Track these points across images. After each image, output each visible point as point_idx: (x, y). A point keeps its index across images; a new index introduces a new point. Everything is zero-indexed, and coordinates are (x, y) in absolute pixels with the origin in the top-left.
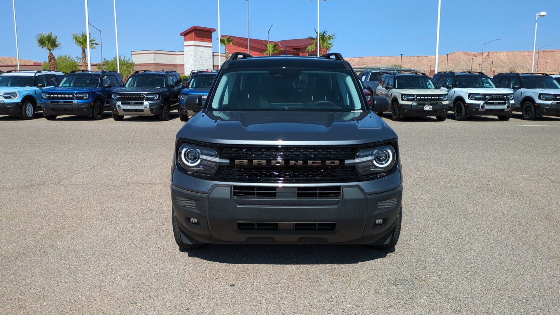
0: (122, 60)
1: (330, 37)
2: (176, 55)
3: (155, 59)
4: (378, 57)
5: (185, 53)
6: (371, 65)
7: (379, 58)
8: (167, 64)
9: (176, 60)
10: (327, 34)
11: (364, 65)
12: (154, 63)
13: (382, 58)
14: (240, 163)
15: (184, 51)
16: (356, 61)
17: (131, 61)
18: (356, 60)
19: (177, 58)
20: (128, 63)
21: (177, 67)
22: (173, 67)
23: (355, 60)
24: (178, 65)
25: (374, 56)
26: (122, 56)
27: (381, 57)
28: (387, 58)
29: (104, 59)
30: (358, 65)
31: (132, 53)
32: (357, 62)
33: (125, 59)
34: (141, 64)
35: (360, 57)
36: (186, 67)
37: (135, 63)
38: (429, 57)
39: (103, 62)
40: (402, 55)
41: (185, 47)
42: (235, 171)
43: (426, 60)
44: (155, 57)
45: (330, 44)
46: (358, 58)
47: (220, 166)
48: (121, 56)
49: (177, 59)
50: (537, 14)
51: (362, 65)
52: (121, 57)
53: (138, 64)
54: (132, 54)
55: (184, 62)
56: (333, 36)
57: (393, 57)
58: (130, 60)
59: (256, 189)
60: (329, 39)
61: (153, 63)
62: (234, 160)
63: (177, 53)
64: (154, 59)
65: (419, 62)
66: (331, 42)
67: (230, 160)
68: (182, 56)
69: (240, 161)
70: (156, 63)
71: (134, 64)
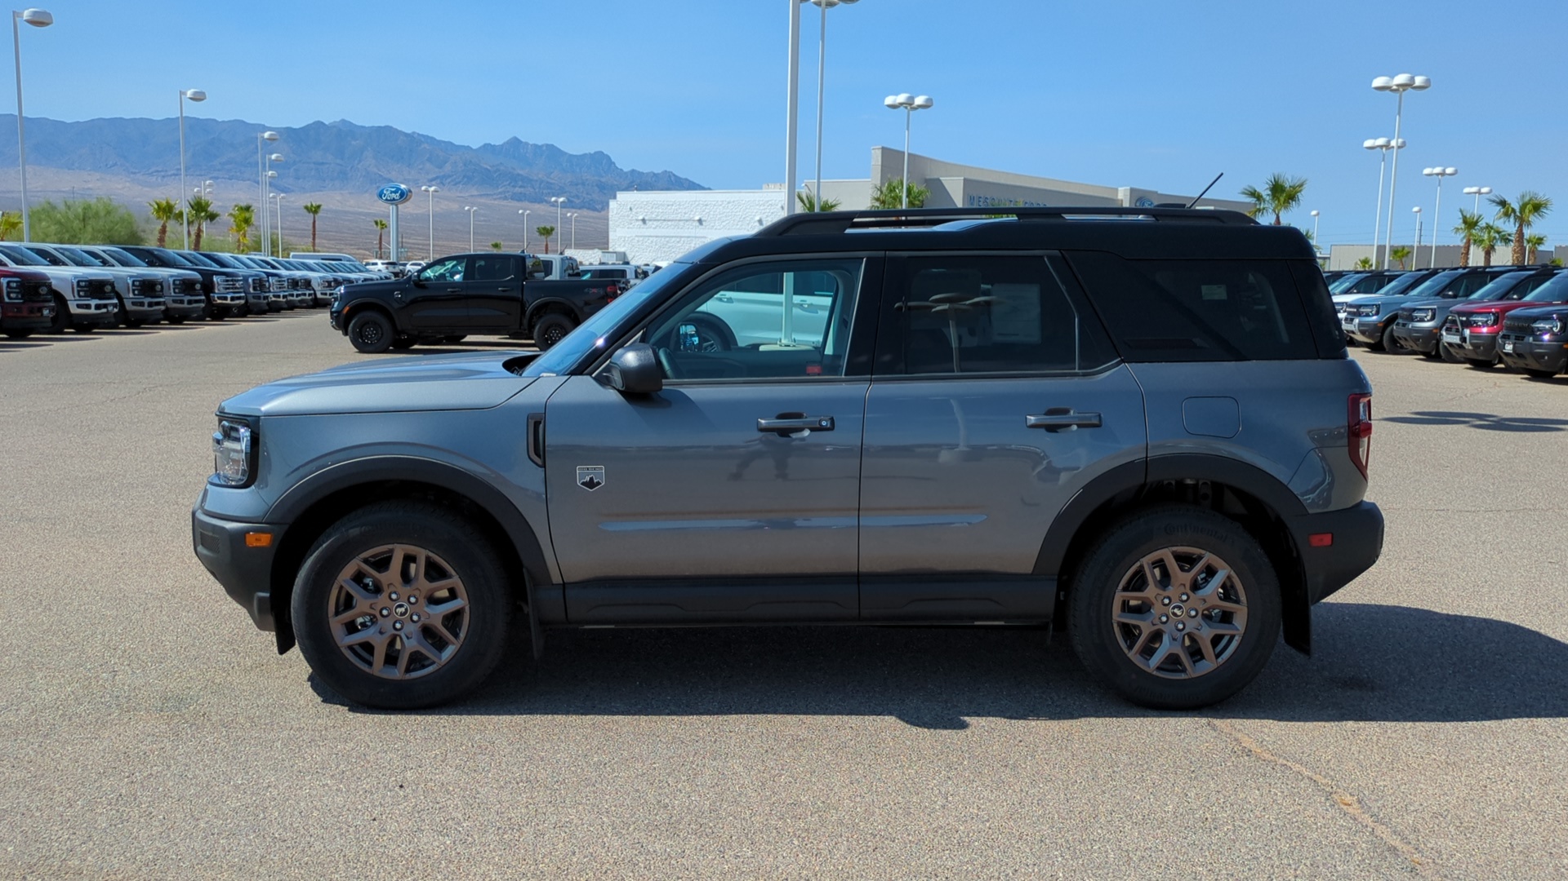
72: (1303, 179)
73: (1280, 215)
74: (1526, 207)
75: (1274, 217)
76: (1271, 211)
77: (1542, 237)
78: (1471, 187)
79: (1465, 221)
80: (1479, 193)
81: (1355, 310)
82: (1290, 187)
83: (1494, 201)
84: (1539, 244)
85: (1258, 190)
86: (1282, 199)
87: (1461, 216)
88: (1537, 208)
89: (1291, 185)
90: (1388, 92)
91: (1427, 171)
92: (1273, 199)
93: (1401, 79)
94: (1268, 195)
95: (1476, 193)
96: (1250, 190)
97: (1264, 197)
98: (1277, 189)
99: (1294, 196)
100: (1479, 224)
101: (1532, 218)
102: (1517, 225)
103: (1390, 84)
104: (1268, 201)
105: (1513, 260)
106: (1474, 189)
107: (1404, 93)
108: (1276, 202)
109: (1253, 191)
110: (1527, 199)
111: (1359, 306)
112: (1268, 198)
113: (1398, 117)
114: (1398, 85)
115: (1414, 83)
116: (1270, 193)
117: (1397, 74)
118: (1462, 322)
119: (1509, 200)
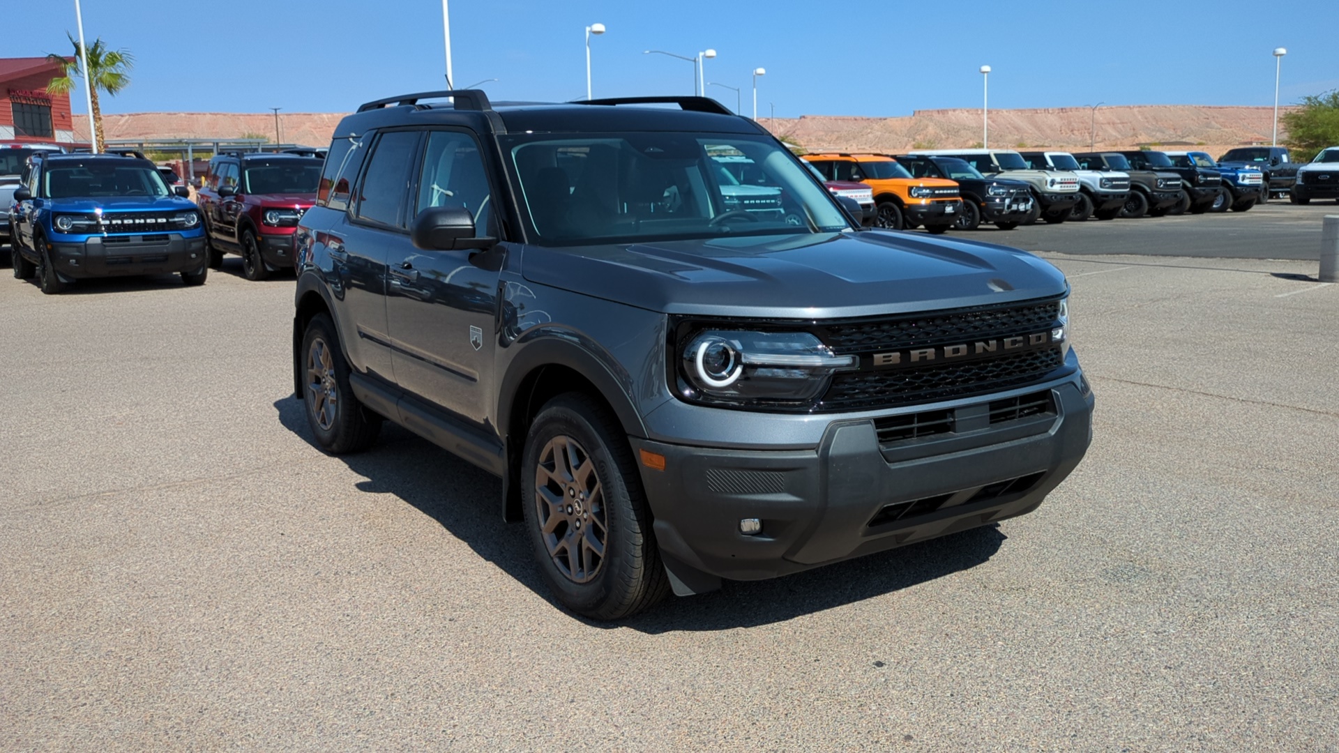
1: (113, 59)
4: (183, 115)
6: (166, 135)
7: (186, 117)
10: (105, 50)
11: (147, 133)
13: (195, 116)
14: (884, 361)
16: (124, 125)
18: (121, 123)
23: (119, 120)
25: (172, 112)
27: (192, 114)
28: (208, 116)
30: (128, 134)
32: (124, 127)
35: (133, 113)
38: (316, 117)
40: (278, 111)
42: (871, 382)
43: (308, 124)
45: (119, 76)
46: (127, 117)
47: (839, 376)
50: (588, 29)
51: (140, 135)
56: (123, 55)
57: (225, 115)
59: (916, 419)
60: (114, 64)
62: (870, 356)
65: (292, 128)
66: (120, 72)
67: (862, 356)
69: (884, 357)
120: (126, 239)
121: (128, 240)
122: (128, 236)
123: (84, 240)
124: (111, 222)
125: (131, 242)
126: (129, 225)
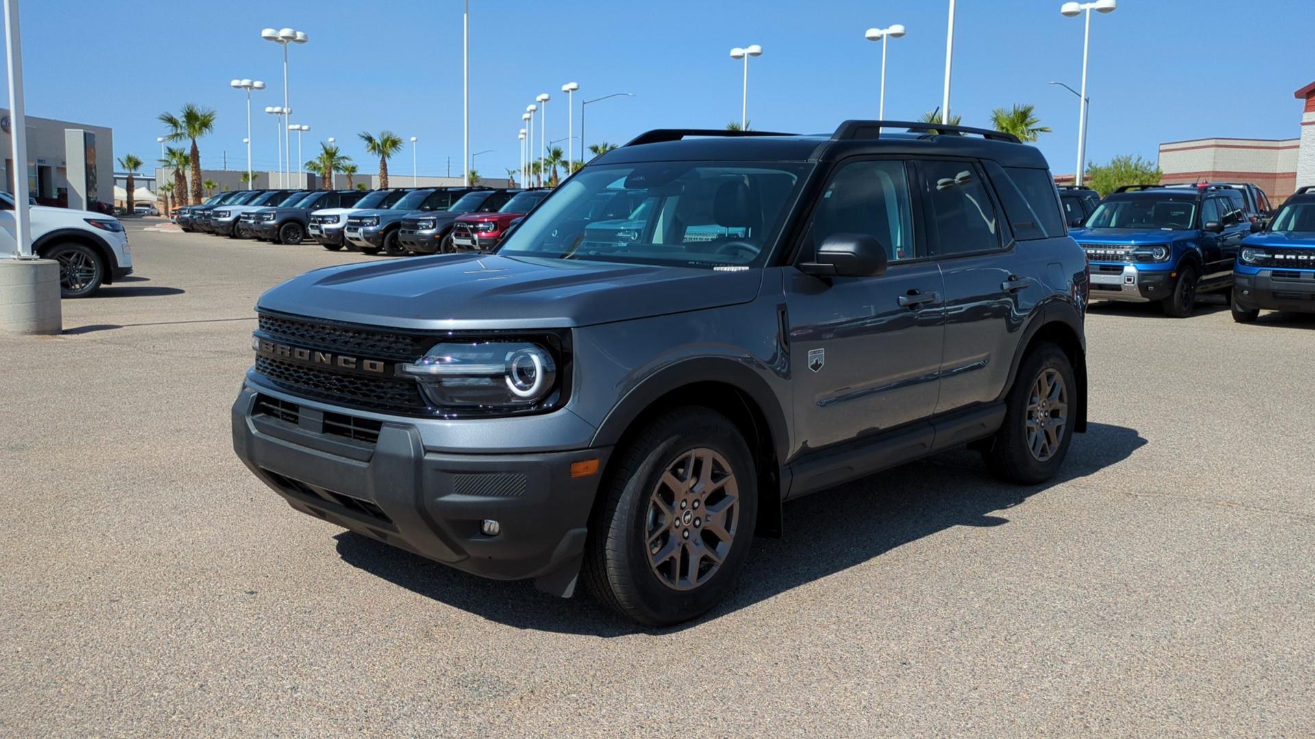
0: (1131, 166)
2: (1278, 148)
3: (1216, 161)
5: (1301, 143)
8: (1249, 173)
9: (1277, 161)
12: (1212, 170)
15: (1299, 139)
17: (1153, 169)
19: (1279, 157)
20: (1143, 173)
21: (1277, 180)
22: (1264, 180)
24: (1279, 174)
26: (1132, 157)
29: (1090, 165)
31: (1161, 149)
33: (1140, 162)
34: (1179, 174)
36: (1302, 178)
37: (1164, 173)
39: (1086, 172)
41: (1304, 127)
44: (1215, 156)
48: (1130, 156)
49: (1279, 160)
52: (1130, 159)
53: (1172, 174)
54: (1160, 151)
55: (1297, 167)
58: (1151, 165)
61: (1209, 172)
63: (1281, 144)
64: (1212, 161)
68: (1295, 150)
70: (1217, 170)
71: (1159, 176)
72: (212, 110)
73: (196, 140)
74: (386, 143)
75: (191, 142)
76: (187, 135)
77: (354, 166)
78: (294, 124)
79: (327, 152)
80: (301, 130)
81: (359, 221)
82: (201, 116)
83: (363, 137)
84: (353, 171)
85: (174, 117)
86: (197, 127)
87: (322, 148)
88: (395, 143)
89: (203, 114)
90: (274, 42)
91: (269, 109)
92: (188, 126)
93: (286, 32)
94: (184, 122)
95: (298, 130)
96: (167, 116)
97: (180, 123)
98: (191, 117)
99: (208, 124)
100: (337, 154)
101: (390, 152)
102: (381, 157)
103: (277, 36)
104: (184, 128)
105: (381, 184)
106: (297, 127)
107: (288, 44)
108: (192, 129)
109: (169, 117)
110: (386, 137)
111: (361, 218)
112: (184, 125)
113: (285, 63)
114: (283, 37)
115: (296, 37)
116: (185, 120)
117: (282, 28)
118: (470, 229)
119: (374, 137)
120: (1297, 275)
121: (1299, 276)
122: (1299, 272)
123: (1255, 272)
124: (1285, 257)
125: (1301, 279)
126: (1304, 260)
